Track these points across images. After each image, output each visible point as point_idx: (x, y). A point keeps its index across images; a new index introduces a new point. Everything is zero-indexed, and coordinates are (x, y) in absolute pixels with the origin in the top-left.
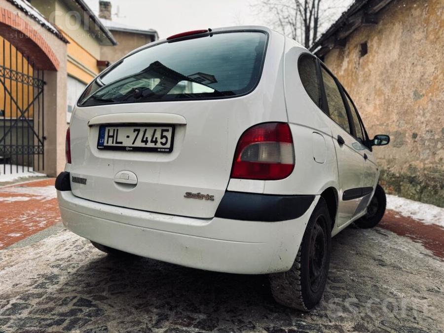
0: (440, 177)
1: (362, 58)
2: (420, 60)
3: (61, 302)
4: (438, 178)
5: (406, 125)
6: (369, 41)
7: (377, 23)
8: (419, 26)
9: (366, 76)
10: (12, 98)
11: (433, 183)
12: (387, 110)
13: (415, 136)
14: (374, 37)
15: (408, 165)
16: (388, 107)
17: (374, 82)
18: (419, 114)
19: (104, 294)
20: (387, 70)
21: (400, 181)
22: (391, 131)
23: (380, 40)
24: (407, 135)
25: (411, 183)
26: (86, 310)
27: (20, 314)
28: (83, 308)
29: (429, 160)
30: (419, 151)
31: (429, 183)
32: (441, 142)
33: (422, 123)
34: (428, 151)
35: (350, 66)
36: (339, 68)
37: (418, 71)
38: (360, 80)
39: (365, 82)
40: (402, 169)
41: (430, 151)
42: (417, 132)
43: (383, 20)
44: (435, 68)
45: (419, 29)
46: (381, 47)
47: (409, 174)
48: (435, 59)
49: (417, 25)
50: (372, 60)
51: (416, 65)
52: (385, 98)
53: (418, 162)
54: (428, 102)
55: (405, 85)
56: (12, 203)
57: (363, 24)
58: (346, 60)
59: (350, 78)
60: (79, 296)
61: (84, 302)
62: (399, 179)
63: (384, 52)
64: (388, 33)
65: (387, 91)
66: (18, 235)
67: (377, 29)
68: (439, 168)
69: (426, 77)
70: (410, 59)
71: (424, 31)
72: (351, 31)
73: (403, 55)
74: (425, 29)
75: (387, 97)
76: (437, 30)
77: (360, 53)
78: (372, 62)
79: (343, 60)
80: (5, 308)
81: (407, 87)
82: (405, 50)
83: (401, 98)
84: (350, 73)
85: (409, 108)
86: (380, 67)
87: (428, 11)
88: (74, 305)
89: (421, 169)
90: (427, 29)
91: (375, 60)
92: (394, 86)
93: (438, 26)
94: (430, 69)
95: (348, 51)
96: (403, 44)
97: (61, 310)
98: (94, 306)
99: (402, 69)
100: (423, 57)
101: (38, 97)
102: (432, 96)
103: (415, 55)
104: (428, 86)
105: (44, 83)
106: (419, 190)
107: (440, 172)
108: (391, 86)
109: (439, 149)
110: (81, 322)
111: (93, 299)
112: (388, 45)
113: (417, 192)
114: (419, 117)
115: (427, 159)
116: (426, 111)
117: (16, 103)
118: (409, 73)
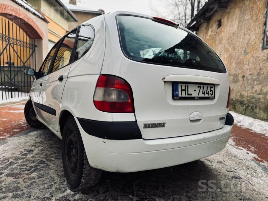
0: (255, 101)
1: (219, 29)
2: (248, 32)
3: (32, 162)
4: (254, 102)
5: (239, 70)
6: (222, 19)
7: (227, 8)
8: (248, 11)
9: (220, 40)
10: (18, 56)
11: (251, 105)
12: (230, 61)
13: (244, 77)
14: (225, 16)
15: (240, 94)
16: (231, 59)
17: (224, 44)
18: (246, 64)
19: (52, 159)
20: (231, 37)
21: (235, 103)
22: (232, 73)
23: (228, 18)
24: (240, 76)
25: (241, 104)
26: (42, 165)
27: (13, 166)
28: (41, 164)
29: (250, 91)
30: (245, 86)
31: (250, 104)
32: (257, 81)
33: (248, 69)
34: (250, 86)
35: (212, 34)
36: (207, 34)
37: (246, 38)
38: (217, 42)
39: (219, 44)
40: (236, 96)
41: (251, 86)
42: (245, 75)
43: (230, 6)
44: (255, 37)
45: (248, 13)
46: (229, 22)
47: (240, 99)
48: (255, 31)
49: (247, 10)
50: (224, 30)
51: (246, 35)
52: (229, 54)
53: (245, 92)
54: (251, 57)
55: (240, 47)
56: (17, 114)
57: (218, 9)
58: (210, 30)
59: (212, 41)
60: (40, 159)
61: (42, 162)
62: (235, 102)
63: (230, 26)
64: (232, 14)
65: (230, 49)
66: (18, 130)
67: (227, 11)
68: (255, 96)
69: (250, 42)
70: (243, 31)
71: (250, 14)
72: (213, 12)
73: (240, 28)
74: (251, 13)
75: (230, 53)
76: (257, 14)
77: (218, 26)
78: (224, 32)
79: (208, 30)
80: (7, 163)
81: (241, 48)
82: (240, 25)
83: (237, 54)
84: (212, 38)
85: (241, 60)
86: (228, 35)
87: (253, 2)
88: (37, 163)
89: (246, 96)
90: (252, 13)
91: (225, 30)
92: (234, 47)
93: (258, 11)
94: (253, 37)
95: (211, 24)
96: (240, 21)
97: (31, 165)
98: (46, 164)
99: (239, 36)
100: (249, 30)
101: (32, 54)
102: (253, 54)
103: (246, 29)
104: (251, 48)
105: (36, 46)
106: (245, 108)
107: (255, 99)
108: (233, 46)
109: (255, 85)
110: (38, 170)
111: (47, 161)
112: (232, 21)
113: (244, 110)
114: (246, 66)
115: (249, 90)
116: (250, 62)
117: (20, 58)
118: (242, 39)
